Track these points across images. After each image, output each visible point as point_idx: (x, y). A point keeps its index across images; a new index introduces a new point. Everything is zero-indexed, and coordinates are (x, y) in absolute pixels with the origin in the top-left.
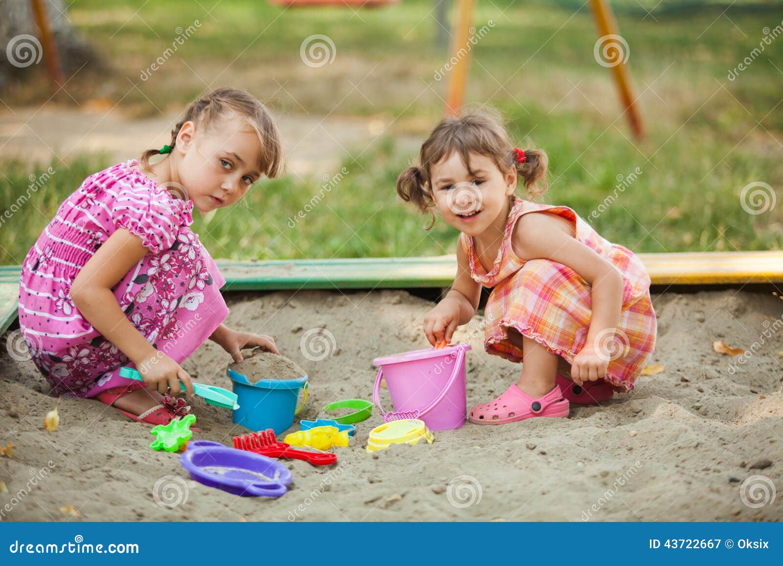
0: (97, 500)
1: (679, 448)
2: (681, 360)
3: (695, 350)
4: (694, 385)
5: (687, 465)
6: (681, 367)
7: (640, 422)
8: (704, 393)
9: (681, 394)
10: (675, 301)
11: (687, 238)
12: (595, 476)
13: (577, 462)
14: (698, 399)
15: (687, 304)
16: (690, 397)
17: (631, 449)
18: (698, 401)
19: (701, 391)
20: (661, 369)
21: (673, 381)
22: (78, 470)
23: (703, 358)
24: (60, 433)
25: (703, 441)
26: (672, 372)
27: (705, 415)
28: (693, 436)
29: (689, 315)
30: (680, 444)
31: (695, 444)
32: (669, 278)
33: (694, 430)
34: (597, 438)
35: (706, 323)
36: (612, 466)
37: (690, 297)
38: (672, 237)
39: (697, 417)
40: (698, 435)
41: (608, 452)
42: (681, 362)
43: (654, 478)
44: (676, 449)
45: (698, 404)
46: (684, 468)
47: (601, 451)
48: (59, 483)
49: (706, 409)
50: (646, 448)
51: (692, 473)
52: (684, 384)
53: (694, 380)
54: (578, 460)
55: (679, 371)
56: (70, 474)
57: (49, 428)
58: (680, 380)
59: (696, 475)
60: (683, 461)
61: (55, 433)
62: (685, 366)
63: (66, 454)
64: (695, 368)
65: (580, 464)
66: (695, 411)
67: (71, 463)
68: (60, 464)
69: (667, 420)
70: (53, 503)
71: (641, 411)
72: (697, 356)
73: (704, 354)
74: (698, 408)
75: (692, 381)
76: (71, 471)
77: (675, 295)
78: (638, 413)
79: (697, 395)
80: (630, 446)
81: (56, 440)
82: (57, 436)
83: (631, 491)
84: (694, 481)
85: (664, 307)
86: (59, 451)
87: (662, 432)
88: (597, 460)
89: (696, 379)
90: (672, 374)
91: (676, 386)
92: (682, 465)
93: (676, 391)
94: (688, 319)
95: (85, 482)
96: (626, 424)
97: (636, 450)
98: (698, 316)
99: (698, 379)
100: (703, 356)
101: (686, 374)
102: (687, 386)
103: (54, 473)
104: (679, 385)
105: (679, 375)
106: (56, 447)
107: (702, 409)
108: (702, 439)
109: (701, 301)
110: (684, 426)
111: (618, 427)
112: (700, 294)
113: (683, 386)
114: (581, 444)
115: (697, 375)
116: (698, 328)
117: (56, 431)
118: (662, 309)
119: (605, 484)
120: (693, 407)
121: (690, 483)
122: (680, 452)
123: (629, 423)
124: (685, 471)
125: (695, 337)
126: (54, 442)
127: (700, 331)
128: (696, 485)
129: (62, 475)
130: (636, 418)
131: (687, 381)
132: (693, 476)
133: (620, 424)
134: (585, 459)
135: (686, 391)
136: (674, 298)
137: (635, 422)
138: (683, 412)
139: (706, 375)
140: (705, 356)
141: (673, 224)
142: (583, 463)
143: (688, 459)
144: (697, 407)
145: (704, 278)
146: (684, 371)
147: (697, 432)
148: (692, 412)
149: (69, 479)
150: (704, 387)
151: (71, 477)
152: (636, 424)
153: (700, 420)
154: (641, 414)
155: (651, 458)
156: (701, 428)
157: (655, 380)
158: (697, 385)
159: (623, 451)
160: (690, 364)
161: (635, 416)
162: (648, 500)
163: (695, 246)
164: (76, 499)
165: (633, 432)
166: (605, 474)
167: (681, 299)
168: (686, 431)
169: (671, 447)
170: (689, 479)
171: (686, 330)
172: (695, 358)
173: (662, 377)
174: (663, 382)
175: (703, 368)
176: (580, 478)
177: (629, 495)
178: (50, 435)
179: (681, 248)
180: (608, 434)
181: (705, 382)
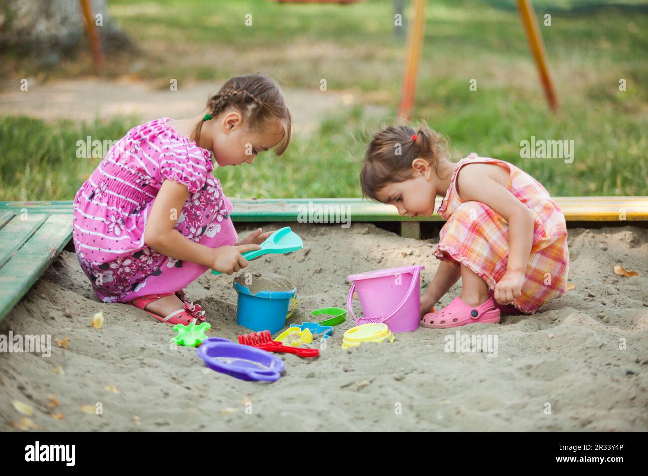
0: (133, 382)
1: (587, 347)
2: (588, 280)
3: (599, 273)
4: (598, 299)
5: (594, 361)
6: (589, 285)
7: (556, 327)
8: (607, 306)
9: (588, 306)
10: (584, 234)
11: (592, 186)
12: (521, 369)
13: (507, 358)
14: (602, 310)
15: (593, 237)
16: (596, 309)
17: (549, 348)
18: (602, 312)
19: (604, 304)
20: (572, 287)
21: (582, 296)
22: (118, 358)
23: (605, 279)
24: (104, 330)
25: (606, 342)
26: (581, 289)
27: (607, 323)
28: (598, 339)
29: (594, 245)
30: (588, 345)
31: (599, 344)
32: (579, 216)
33: (599, 334)
34: (522, 339)
35: (608, 251)
36: (535, 361)
37: (596, 230)
38: (581, 185)
39: (601, 324)
40: (602, 338)
41: (531, 350)
42: (588, 281)
43: (567, 371)
44: (585, 348)
45: (601, 314)
46: (591, 363)
47: (525, 350)
48: (104, 368)
49: (608, 318)
50: (561, 348)
51: (598, 367)
52: (590, 298)
53: (598, 296)
54: (508, 356)
55: (586, 288)
56: (112, 361)
57: (95, 326)
58: (587, 296)
59: (601, 368)
60: (590, 358)
61: (100, 330)
62: (592, 284)
63: (108, 346)
64: (599, 286)
65: (509, 359)
66: (600, 320)
67: (113, 353)
68: (104, 354)
69: (578, 326)
70: (99, 383)
71: (557, 319)
72: (601, 277)
73: (606, 275)
74: (602, 318)
75: (597, 297)
76: (112, 359)
77: (584, 229)
78: (554, 320)
79: (601, 307)
80: (548, 346)
81: (101, 335)
82: (102, 333)
83: (549, 380)
84: (599, 374)
85: (575, 239)
86: (103, 344)
87: (574, 335)
88: (522, 357)
89: (600, 295)
90: (581, 291)
91: (584, 300)
92: (589, 361)
93: (585, 304)
94: (594, 248)
95: (123, 368)
96: (545, 329)
97: (553, 349)
98: (602, 246)
99: (601, 295)
100: (605, 277)
101: (592, 291)
102: (593, 300)
103: (100, 361)
104: (587, 299)
105: (587, 292)
106: (101, 340)
107: (605, 318)
108: (605, 341)
109: (604, 234)
110: (590, 331)
111: (540, 331)
112: (604, 229)
113: (590, 301)
114: (509, 344)
115: (601, 292)
116: (602, 255)
117: (101, 328)
118: (574, 241)
119: (529, 375)
120: (598, 316)
121: (596, 375)
122: (588, 350)
123: (548, 328)
124: (591, 365)
125: (600, 263)
126: (99, 337)
127: (604, 258)
128: (600, 376)
129: (105, 362)
130: (553, 324)
131: (593, 296)
132: (598, 370)
133: (540, 329)
134: (513, 356)
135: (593, 304)
136: (583, 231)
137: (552, 327)
138: (591, 320)
139: (608, 292)
140: (607, 277)
141: (581, 175)
142: (512, 358)
143: (594, 357)
144: (600, 316)
145: (607, 216)
146: (590, 288)
147: (602, 336)
148: (597, 320)
149: (111, 365)
150: (606, 301)
151: (113, 364)
152: (554, 329)
153: (603, 327)
154: (557, 321)
155: (565, 356)
156: (603, 333)
157: (568, 295)
158: (601, 300)
159: (543, 349)
160: (596, 284)
161: (552, 323)
162: (563, 387)
163: (599, 192)
164: (117, 381)
165: (551, 335)
166: (529, 367)
167: (588, 232)
168: (592, 335)
169: (580, 347)
170: (595, 372)
171: (593, 257)
172: (599, 279)
173: (573, 293)
174: (574, 297)
175: (606, 286)
176: (509, 370)
177: (548, 383)
178: (96, 331)
179: (587, 193)
180: (531, 336)
181: (607, 297)
